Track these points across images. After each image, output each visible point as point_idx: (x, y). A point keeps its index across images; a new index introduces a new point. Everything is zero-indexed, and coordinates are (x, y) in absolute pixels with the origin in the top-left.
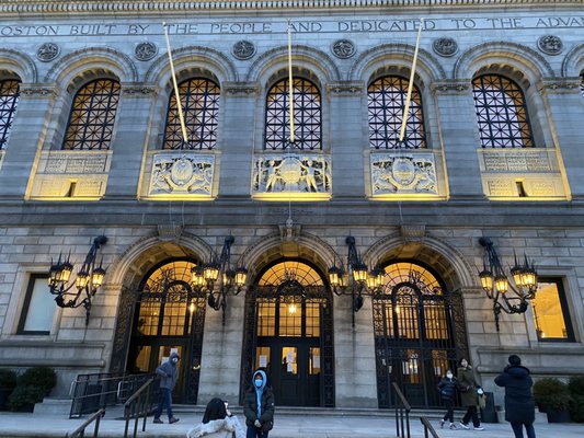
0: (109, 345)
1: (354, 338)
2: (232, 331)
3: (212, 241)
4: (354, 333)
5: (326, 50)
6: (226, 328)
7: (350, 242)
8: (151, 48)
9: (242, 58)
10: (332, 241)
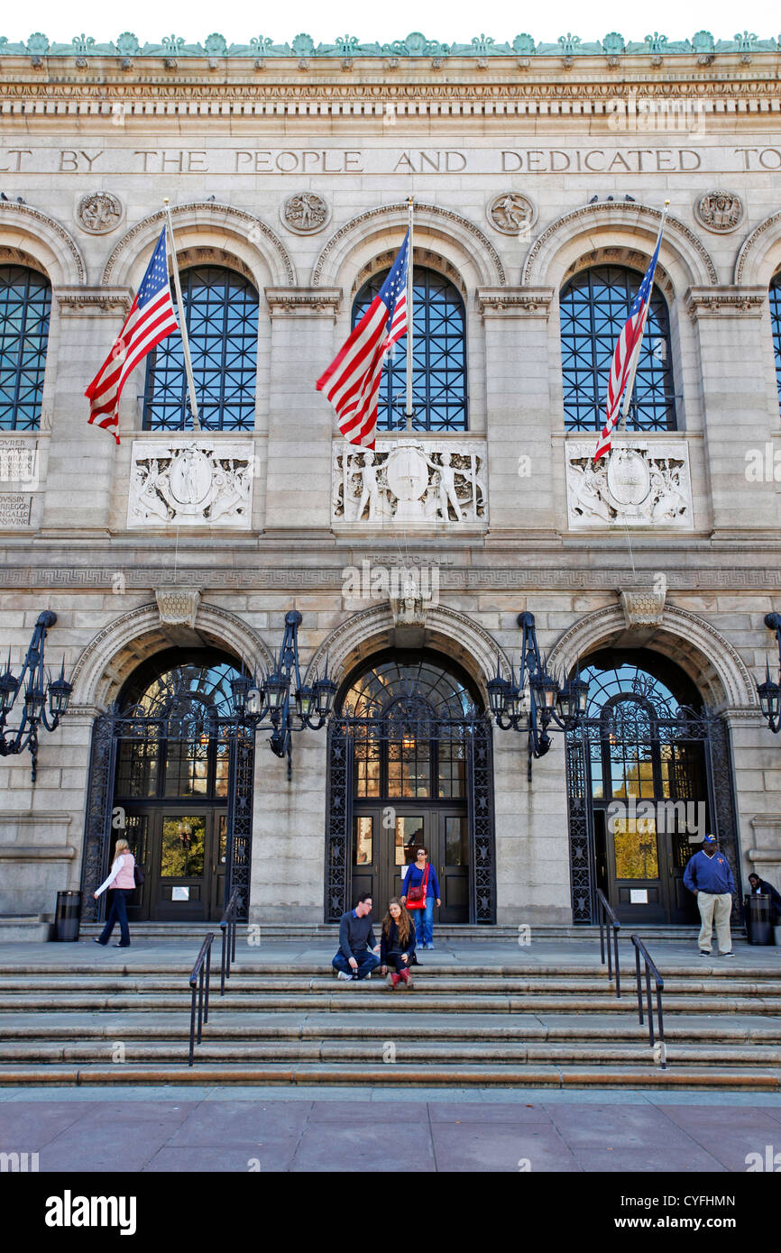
0: (80, 819)
1: (530, 802)
2: (305, 792)
3: (259, 621)
4: (530, 793)
5: (477, 216)
6: (294, 786)
7: (526, 623)
8: (112, 207)
9: (303, 232)
10: (490, 621)
